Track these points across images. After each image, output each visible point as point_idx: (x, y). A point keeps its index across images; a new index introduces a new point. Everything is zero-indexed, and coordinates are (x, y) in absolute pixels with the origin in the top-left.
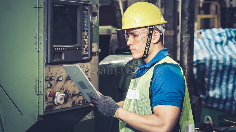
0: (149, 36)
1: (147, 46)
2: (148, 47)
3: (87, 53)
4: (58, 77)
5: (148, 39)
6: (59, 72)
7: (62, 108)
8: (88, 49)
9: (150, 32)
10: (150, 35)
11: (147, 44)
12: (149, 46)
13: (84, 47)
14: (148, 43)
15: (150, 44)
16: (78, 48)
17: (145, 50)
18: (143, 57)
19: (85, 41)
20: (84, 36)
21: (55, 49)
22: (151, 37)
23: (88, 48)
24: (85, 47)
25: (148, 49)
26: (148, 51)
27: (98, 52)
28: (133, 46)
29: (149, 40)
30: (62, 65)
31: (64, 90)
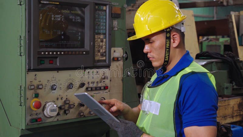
0: (167, 40)
1: (166, 52)
2: (168, 53)
3: (104, 58)
4: (51, 85)
5: (166, 43)
6: (53, 79)
7: (59, 120)
8: (106, 54)
9: (167, 36)
10: (168, 38)
11: (166, 50)
12: (169, 51)
13: (99, 51)
14: (167, 48)
15: (169, 49)
16: (84, 53)
17: (165, 57)
18: (164, 64)
19: (101, 45)
20: (100, 39)
21: (43, 53)
22: (170, 41)
23: (105, 52)
24: (101, 51)
25: (169, 55)
26: (169, 58)
27: (123, 57)
28: (151, 54)
29: (168, 45)
30: (59, 71)
31: (64, 100)
